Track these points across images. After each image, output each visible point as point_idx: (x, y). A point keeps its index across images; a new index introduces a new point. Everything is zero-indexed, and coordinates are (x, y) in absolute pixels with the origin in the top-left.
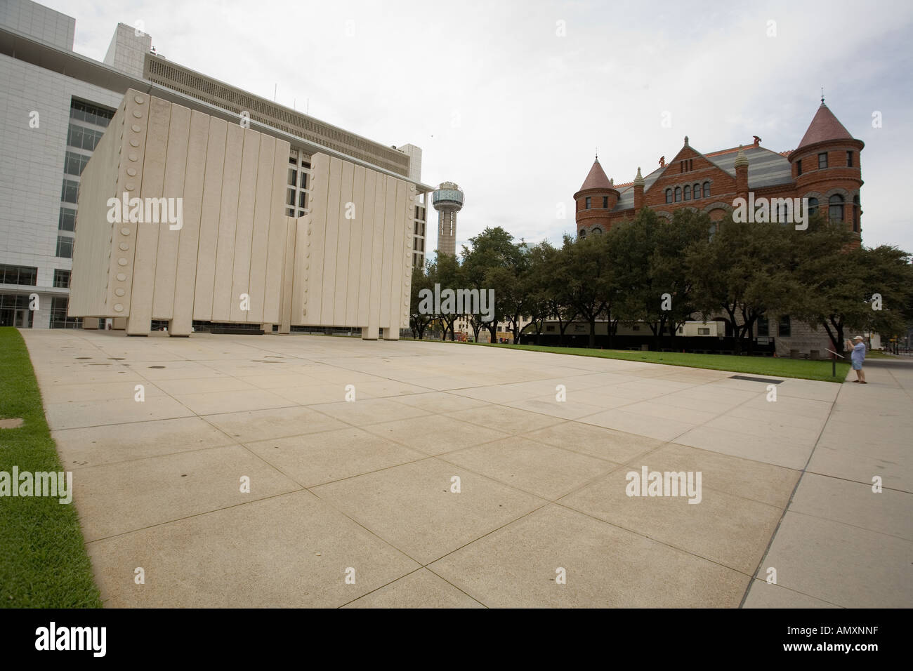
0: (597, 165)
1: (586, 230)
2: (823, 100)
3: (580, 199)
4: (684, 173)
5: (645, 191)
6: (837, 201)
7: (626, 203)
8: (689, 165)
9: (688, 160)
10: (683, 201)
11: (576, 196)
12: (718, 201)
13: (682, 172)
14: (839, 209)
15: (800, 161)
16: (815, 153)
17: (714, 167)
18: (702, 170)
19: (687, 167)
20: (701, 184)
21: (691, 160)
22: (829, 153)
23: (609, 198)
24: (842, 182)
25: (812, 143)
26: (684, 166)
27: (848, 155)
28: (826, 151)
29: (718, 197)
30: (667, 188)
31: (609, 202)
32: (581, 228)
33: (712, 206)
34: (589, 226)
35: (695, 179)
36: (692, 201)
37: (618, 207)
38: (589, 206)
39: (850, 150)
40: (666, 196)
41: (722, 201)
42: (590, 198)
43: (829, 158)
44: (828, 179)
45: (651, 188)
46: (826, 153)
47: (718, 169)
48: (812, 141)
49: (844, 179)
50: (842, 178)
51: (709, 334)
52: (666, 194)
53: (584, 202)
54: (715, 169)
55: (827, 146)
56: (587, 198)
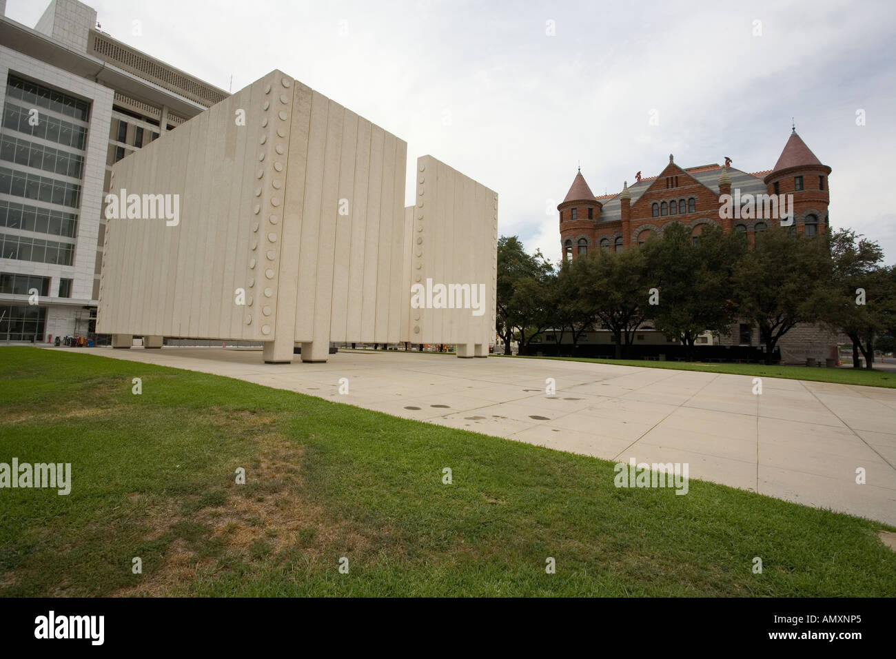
0: (580, 177)
1: (572, 240)
2: (794, 129)
3: (565, 210)
4: (670, 189)
5: (631, 205)
6: (812, 221)
7: (609, 215)
8: (674, 182)
9: (674, 176)
10: (669, 215)
11: (560, 207)
12: (702, 216)
13: (668, 188)
14: (812, 228)
15: (777, 183)
16: (792, 176)
17: (698, 185)
18: (687, 187)
19: (672, 183)
20: (687, 199)
21: (677, 177)
22: (804, 177)
23: (594, 210)
24: (816, 203)
25: (788, 167)
26: (670, 182)
27: (819, 179)
28: (802, 174)
29: (703, 213)
30: (653, 202)
31: (594, 214)
32: (567, 238)
33: (698, 221)
34: (575, 236)
35: (680, 195)
36: (678, 216)
37: (603, 218)
38: (574, 216)
39: (821, 175)
40: (653, 210)
41: (707, 216)
42: (576, 209)
43: (804, 182)
44: (804, 200)
45: (638, 202)
46: (801, 177)
47: (702, 187)
48: (788, 165)
49: (817, 201)
50: (816, 200)
51: (707, 342)
52: (652, 208)
53: (570, 213)
54: (699, 187)
55: (802, 171)
56: (572, 209)
